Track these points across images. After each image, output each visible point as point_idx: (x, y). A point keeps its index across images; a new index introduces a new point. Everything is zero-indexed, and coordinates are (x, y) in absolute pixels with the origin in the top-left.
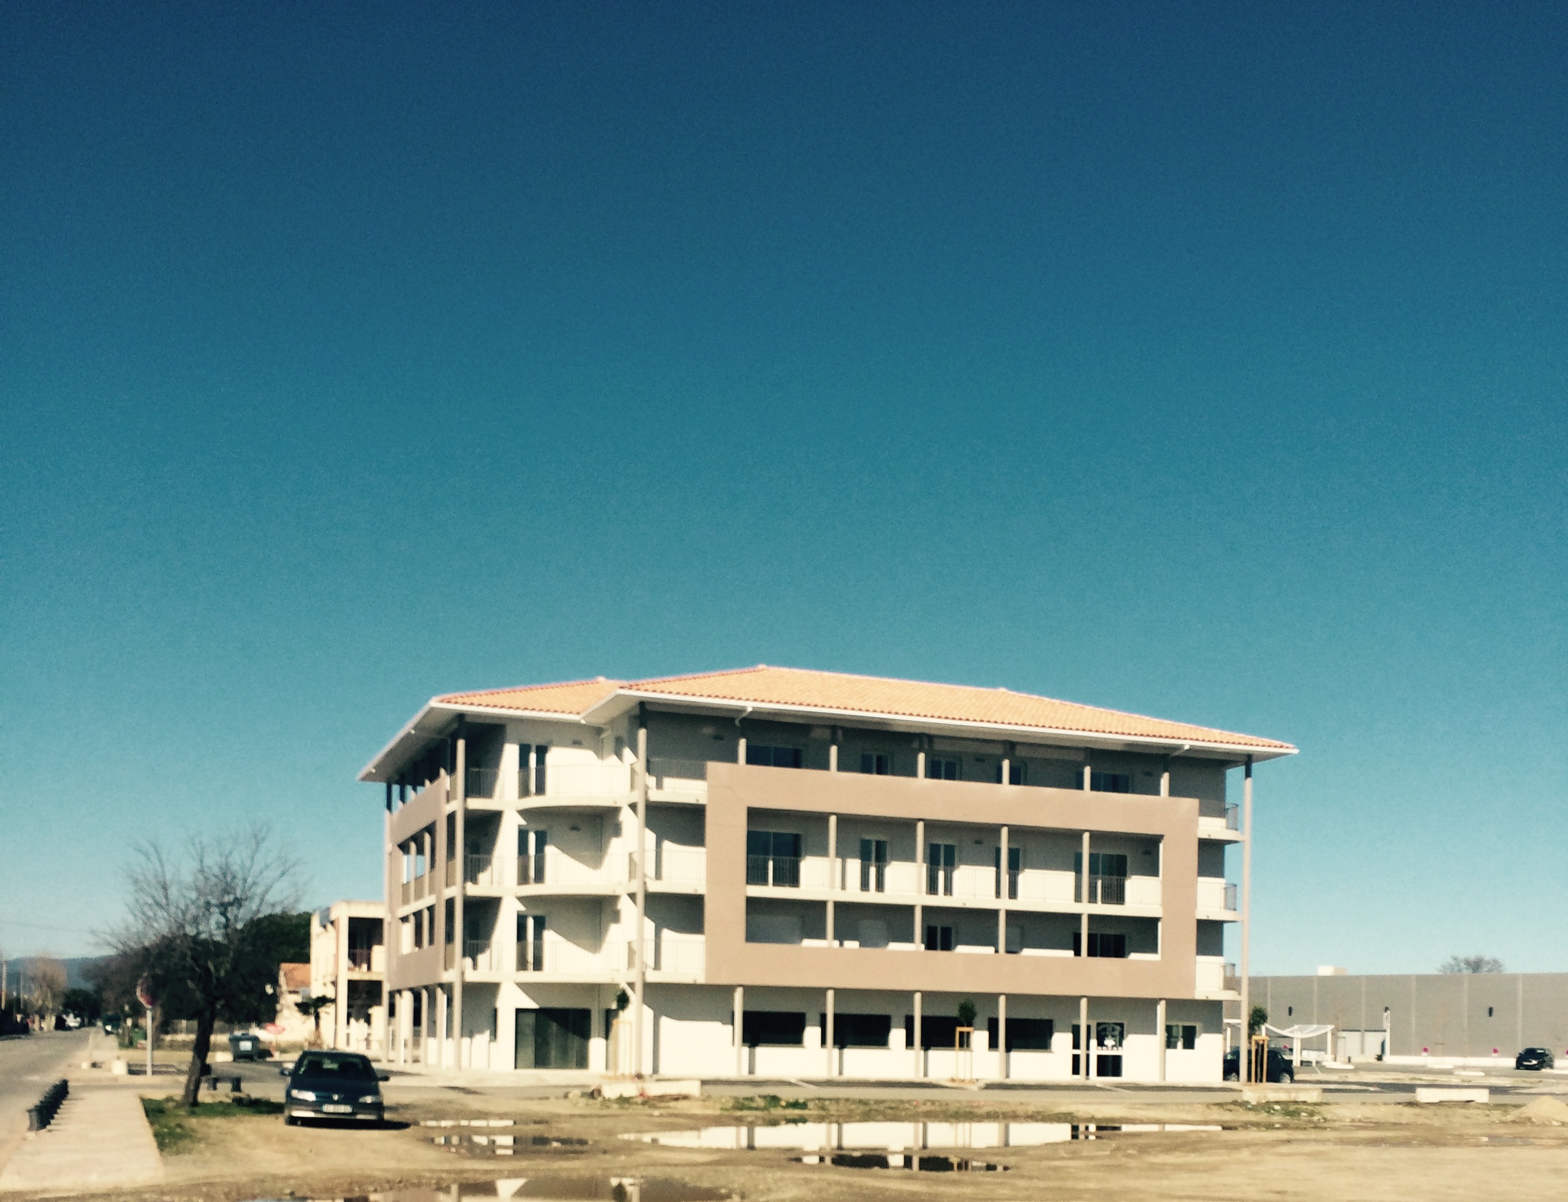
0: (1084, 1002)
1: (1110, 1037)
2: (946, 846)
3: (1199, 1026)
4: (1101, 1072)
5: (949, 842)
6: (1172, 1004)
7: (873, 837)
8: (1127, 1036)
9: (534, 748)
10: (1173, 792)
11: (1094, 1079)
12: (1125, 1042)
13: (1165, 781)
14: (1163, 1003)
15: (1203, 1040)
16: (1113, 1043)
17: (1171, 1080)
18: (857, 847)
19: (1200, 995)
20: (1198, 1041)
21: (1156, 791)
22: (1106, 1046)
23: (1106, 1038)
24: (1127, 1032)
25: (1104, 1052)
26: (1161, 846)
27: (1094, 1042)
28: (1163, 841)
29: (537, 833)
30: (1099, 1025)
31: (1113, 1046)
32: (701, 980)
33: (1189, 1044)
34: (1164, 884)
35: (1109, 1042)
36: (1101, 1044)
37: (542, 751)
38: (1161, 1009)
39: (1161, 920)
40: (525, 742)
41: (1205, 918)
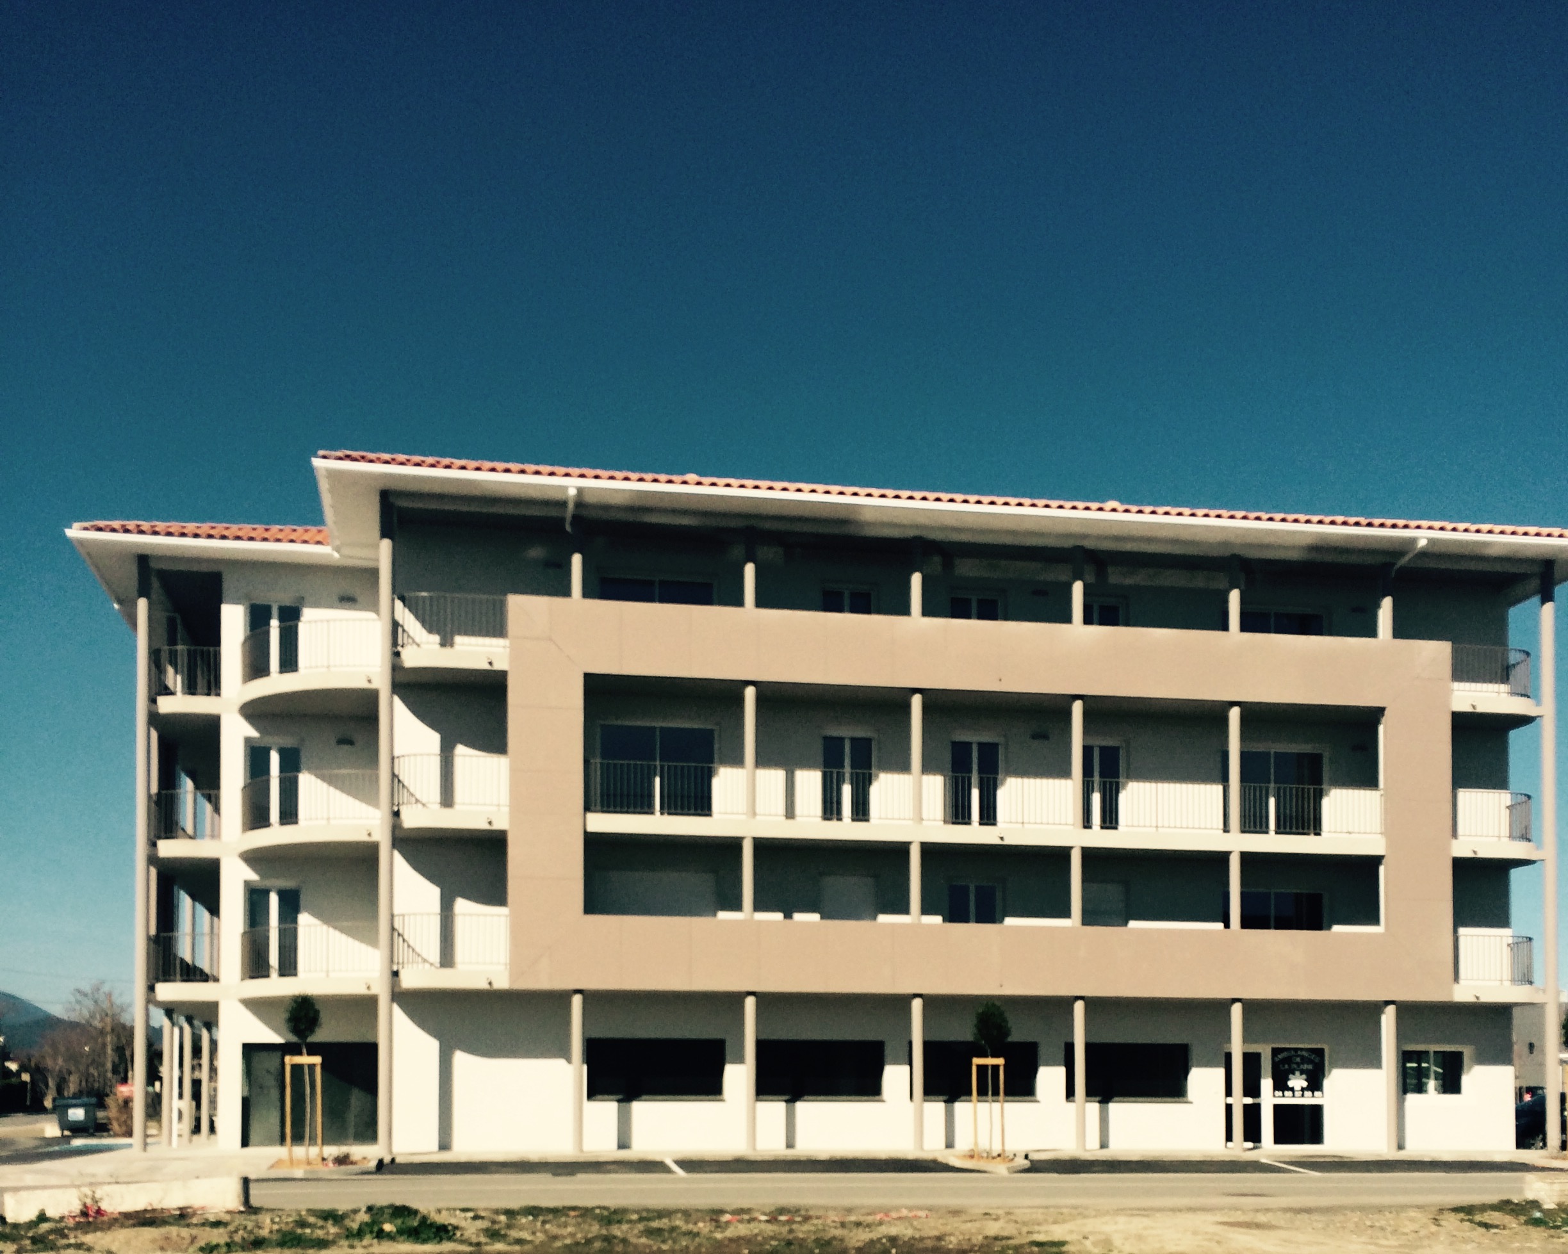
0: (1236, 1010)
1: (1297, 1073)
2: (980, 745)
3: (1467, 1051)
4: (1281, 1137)
5: (986, 738)
6: (1409, 1012)
7: (847, 731)
8: (1330, 1072)
9: (275, 611)
10: (1400, 632)
11: (1269, 1148)
12: (1326, 1083)
13: (1385, 611)
14: (1391, 1010)
15: (1475, 1077)
16: (1305, 1084)
17: (1415, 1149)
18: (818, 748)
19: (1462, 993)
20: (1466, 1080)
21: (1370, 631)
22: (1292, 1089)
23: (1291, 1076)
24: (1330, 1064)
25: (1288, 1100)
26: (1381, 728)
27: (1267, 1084)
28: (1383, 720)
29: (283, 752)
30: (1275, 1052)
31: (1303, 1090)
32: (502, 983)
33: (1451, 1084)
34: (1387, 799)
35: (1297, 1082)
36: (1281, 1085)
37: (291, 616)
38: (1388, 1020)
39: (1384, 861)
40: (259, 601)
41: (1470, 855)
